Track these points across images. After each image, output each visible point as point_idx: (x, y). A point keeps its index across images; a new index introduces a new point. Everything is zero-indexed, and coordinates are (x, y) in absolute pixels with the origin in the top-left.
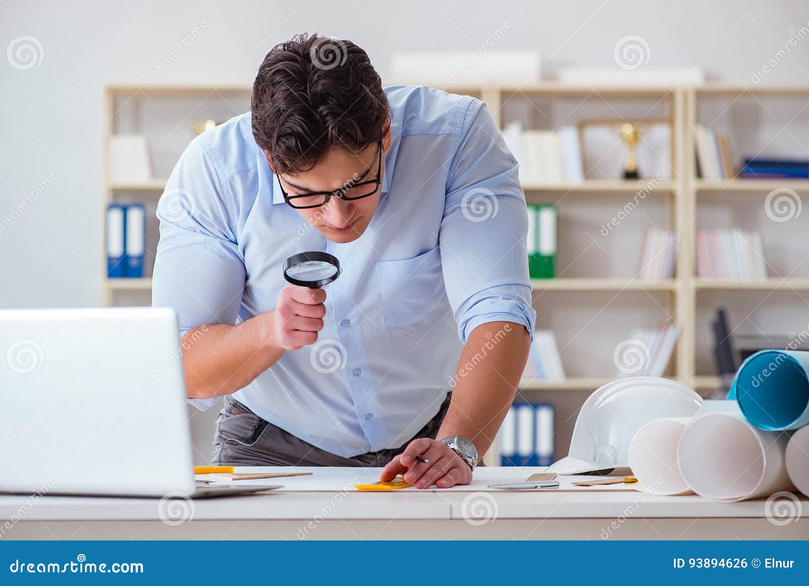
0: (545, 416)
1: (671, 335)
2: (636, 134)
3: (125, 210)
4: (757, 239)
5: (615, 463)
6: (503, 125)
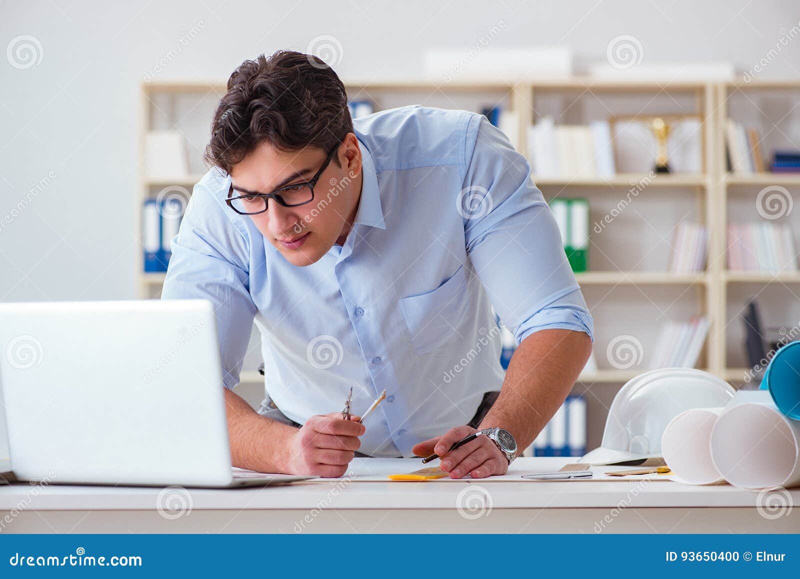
0: (577, 410)
1: (702, 328)
2: (667, 128)
4: (787, 233)
5: (649, 453)
6: (535, 121)
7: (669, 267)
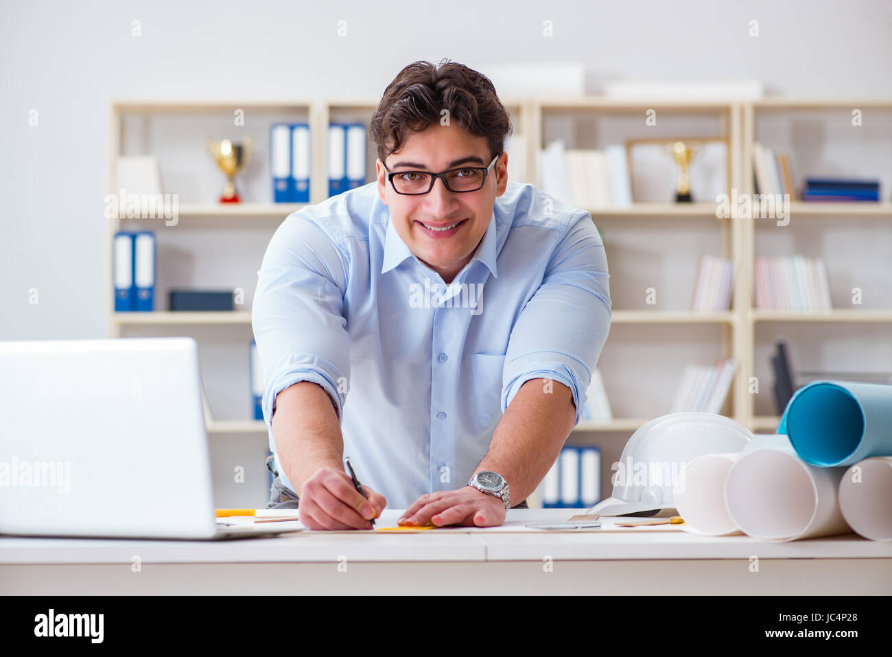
0: (591, 460)
1: (728, 370)
2: (689, 152)
3: (134, 238)
4: (820, 267)
5: (662, 503)
6: (544, 145)
7: (692, 306)
